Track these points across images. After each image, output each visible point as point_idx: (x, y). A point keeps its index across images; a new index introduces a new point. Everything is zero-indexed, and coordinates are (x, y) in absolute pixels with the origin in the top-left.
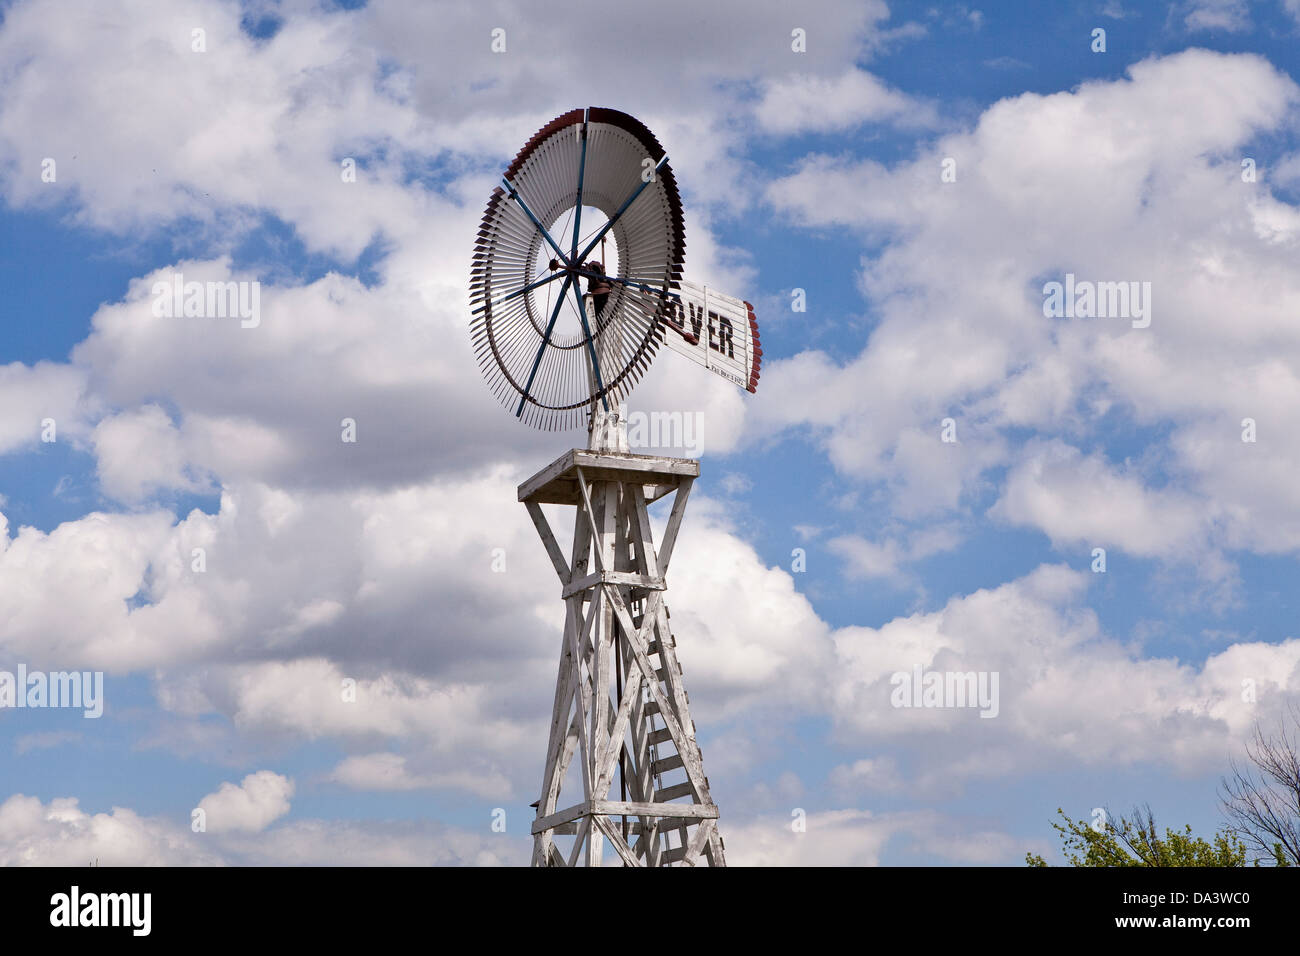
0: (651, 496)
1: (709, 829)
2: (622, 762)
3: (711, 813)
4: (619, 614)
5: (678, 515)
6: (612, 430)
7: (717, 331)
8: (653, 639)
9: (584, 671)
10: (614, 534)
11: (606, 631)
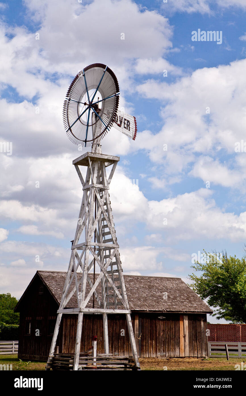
0: (107, 165)
1: (116, 251)
2: (95, 232)
3: (117, 247)
4: (97, 195)
5: (113, 170)
6: (98, 148)
7: (126, 124)
8: (105, 202)
9: (87, 209)
10: (97, 174)
11: (93, 199)
